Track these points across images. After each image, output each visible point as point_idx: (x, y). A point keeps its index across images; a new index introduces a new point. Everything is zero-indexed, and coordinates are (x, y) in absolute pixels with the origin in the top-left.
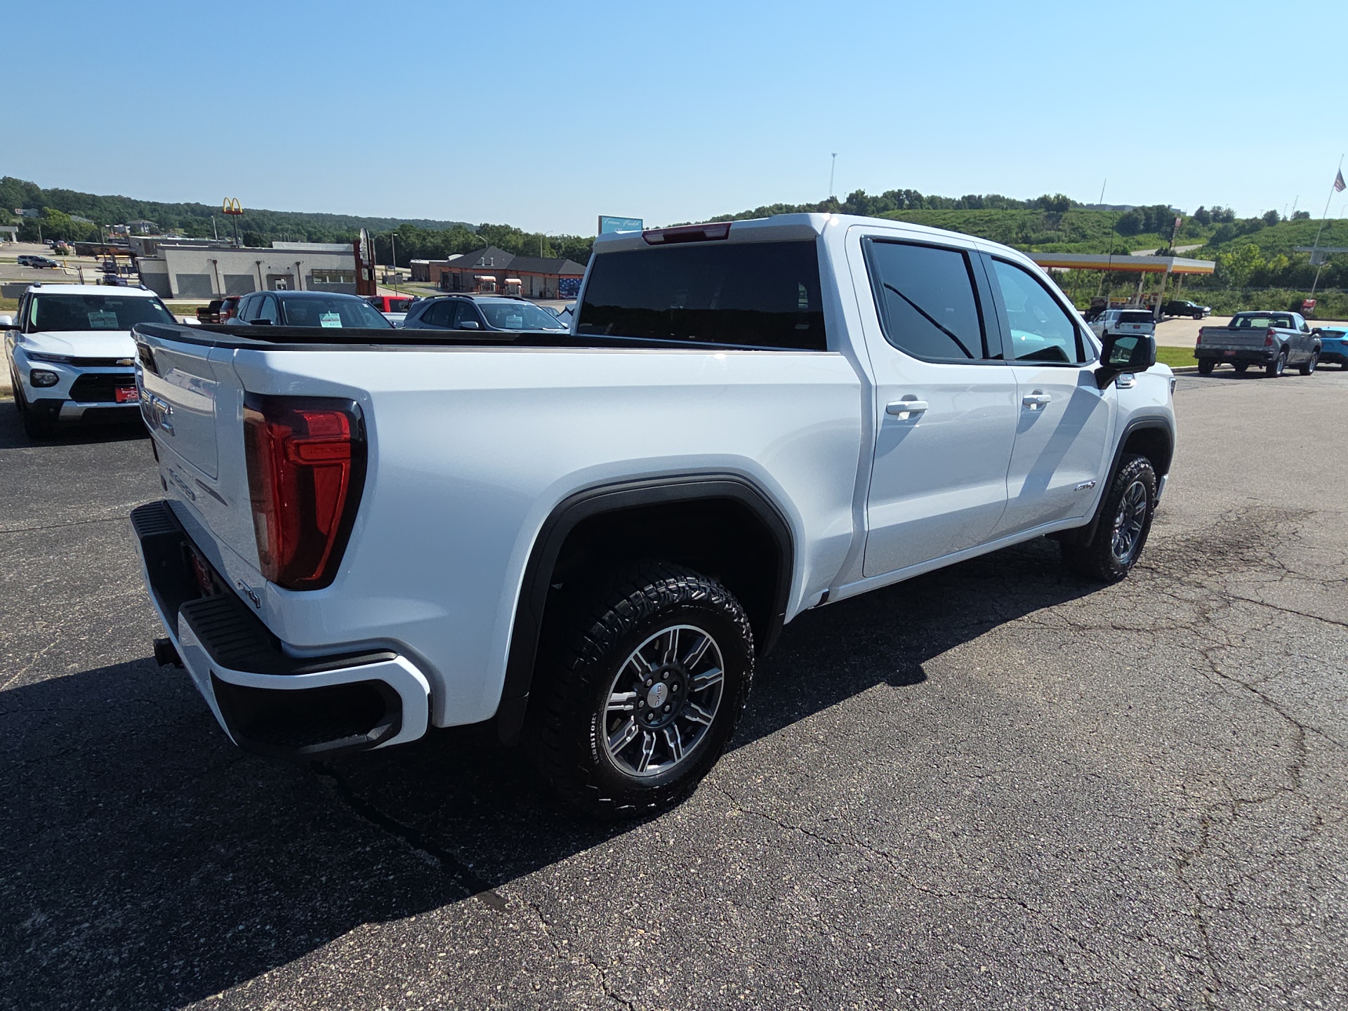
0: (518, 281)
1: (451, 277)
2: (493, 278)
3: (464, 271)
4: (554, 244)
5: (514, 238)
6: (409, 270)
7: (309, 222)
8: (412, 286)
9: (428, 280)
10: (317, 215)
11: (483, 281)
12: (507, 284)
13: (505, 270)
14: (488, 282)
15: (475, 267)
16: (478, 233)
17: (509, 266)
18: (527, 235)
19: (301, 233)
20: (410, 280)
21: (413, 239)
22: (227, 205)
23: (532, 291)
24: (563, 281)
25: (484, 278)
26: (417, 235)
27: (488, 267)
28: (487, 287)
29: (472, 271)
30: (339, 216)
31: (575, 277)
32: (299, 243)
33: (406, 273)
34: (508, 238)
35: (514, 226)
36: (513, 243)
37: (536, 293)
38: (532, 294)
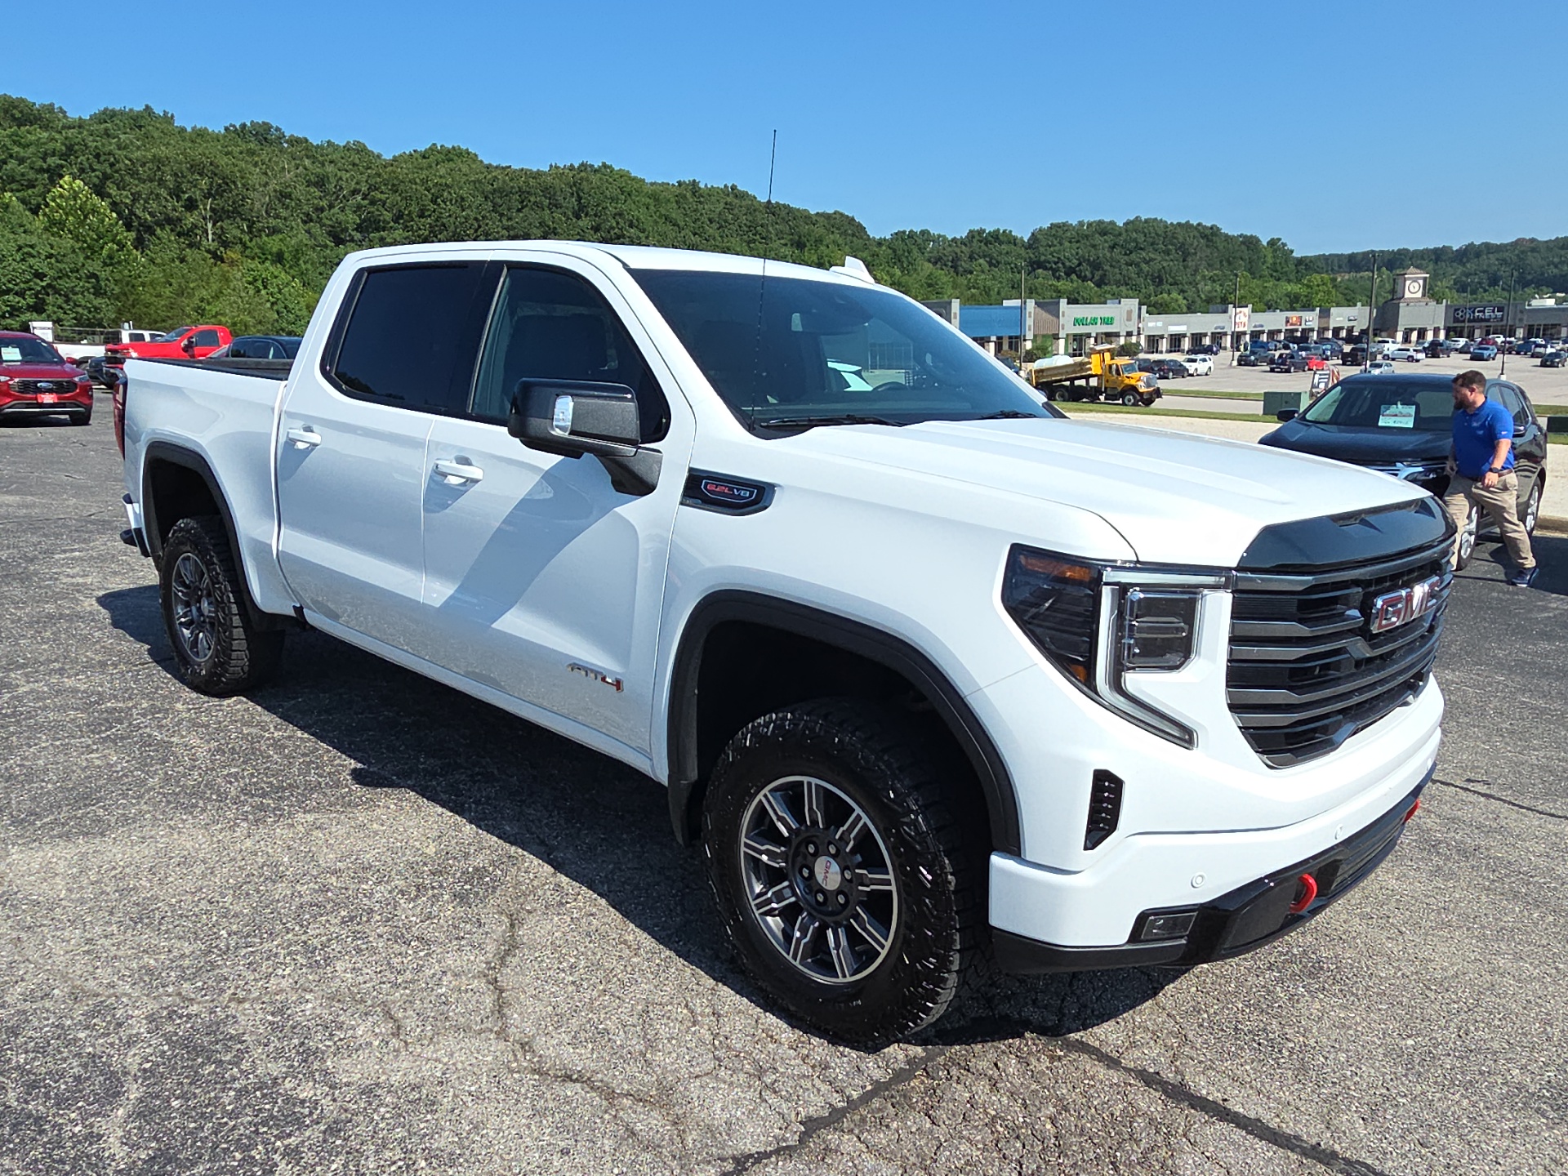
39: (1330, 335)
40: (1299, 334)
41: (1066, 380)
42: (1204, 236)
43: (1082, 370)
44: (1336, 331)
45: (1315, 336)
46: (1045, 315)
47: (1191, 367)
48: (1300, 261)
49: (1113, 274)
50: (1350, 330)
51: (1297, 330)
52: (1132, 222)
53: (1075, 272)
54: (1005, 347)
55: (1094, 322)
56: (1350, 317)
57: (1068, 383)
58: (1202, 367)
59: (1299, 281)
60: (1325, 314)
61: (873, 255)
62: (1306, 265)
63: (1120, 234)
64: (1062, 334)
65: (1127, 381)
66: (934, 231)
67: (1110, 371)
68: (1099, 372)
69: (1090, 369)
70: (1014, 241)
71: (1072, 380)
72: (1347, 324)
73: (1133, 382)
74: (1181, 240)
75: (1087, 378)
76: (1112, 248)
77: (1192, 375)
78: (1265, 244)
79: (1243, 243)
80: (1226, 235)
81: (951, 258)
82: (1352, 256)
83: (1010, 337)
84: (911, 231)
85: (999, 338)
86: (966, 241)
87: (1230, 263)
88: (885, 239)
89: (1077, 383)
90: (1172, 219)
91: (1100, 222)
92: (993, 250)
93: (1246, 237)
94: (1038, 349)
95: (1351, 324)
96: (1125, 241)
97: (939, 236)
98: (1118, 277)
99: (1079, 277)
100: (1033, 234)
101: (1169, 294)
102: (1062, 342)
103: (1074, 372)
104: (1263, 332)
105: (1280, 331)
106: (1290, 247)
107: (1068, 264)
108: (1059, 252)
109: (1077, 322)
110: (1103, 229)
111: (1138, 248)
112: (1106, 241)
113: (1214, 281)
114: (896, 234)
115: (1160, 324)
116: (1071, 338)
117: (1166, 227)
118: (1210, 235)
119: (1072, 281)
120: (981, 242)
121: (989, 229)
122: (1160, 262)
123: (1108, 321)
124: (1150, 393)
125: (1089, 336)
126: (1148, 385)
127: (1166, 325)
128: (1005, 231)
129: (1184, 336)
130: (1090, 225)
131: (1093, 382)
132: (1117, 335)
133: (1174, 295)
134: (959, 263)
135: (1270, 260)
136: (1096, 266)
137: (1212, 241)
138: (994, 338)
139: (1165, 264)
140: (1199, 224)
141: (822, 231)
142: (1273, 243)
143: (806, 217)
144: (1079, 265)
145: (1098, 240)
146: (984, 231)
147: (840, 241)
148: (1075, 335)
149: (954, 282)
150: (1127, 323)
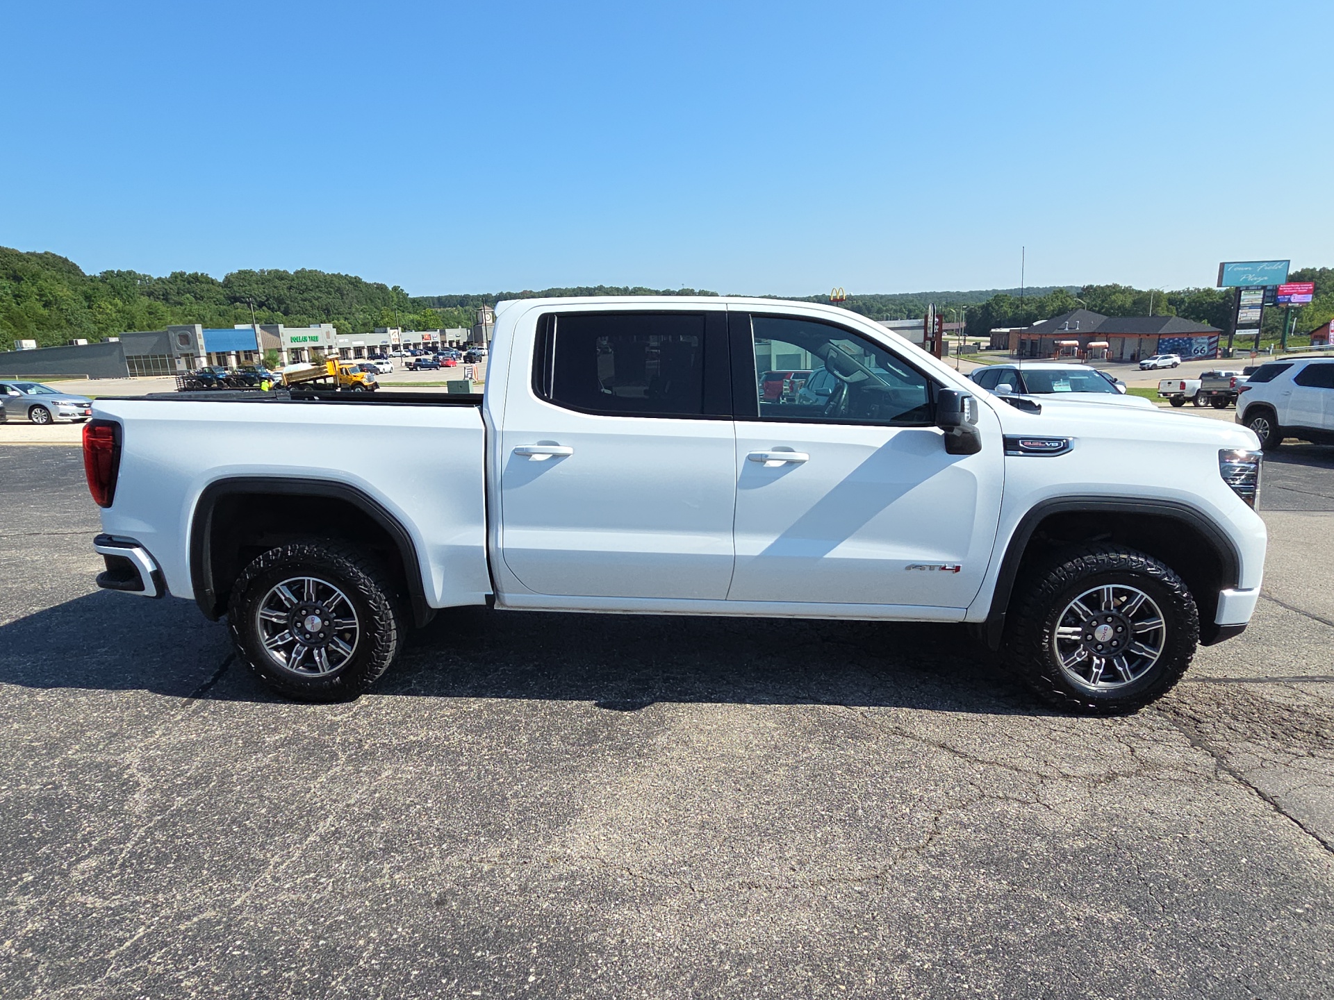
0: (1105, 343)
1: (1029, 344)
2: (1076, 342)
3: (1044, 336)
4: (1174, 300)
5: (1122, 297)
6: (989, 339)
7: (912, 301)
8: (987, 355)
9: (1006, 348)
10: (920, 295)
11: (1062, 346)
12: (1091, 348)
13: (1093, 333)
14: (1069, 347)
15: (1056, 332)
16: (1079, 296)
17: (1098, 328)
18: (1140, 292)
19: (903, 312)
20: (988, 348)
21: (1006, 308)
22: (834, 294)
23: (1122, 354)
24: (1164, 341)
25: (1065, 343)
26: (1011, 304)
27: (1072, 331)
28: (1067, 353)
29: (1052, 337)
30: (941, 293)
31: (1181, 336)
32: (899, 321)
33: (985, 341)
34: (1113, 297)
35: (1123, 284)
36: (1120, 303)
37: (1127, 356)
38: (1122, 357)
39: (447, 345)
40: (430, 345)
41: (310, 380)
42: (352, 283)
43: (321, 373)
44: (451, 343)
45: (439, 345)
46: (269, 336)
47: (381, 368)
48: (414, 301)
49: (294, 307)
50: (458, 343)
51: (429, 343)
52: (300, 272)
53: (265, 305)
54: (243, 358)
55: (305, 339)
56: (457, 334)
57: (312, 382)
58: (387, 368)
59: (415, 313)
60: (443, 333)
61: (94, 289)
62: (418, 303)
63: (293, 280)
64: (284, 348)
65: (354, 379)
66: (140, 271)
67: (342, 373)
68: (333, 374)
69: (327, 372)
70: (212, 282)
71: (315, 380)
72: (456, 339)
73: (359, 379)
74: (337, 285)
75: (324, 378)
76: (290, 288)
77: (382, 373)
78: (390, 289)
79: (377, 288)
80: (365, 283)
81: (161, 293)
82: (439, 298)
83: (245, 352)
84: (119, 271)
85: (237, 352)
86: (171, 280)
87: (372, 301)
88: (95, 277)
89: (318, 381)
90: (328, 271)
91: (277, 271)
92: (196, 287)
93: (378, 284)
94: (269, 359)
95: (458, 339)
96: (298, 284)
97: (145, 276)
98: (298, 309)
99: (269, 308)
100: (226, 277)
101: (338, 320)
102: (285, 354)
103: (315, 374)
104: (410, 344)
105: (420, 344)
106: (406, 291)
107: (258, 299)
108: (250, 291)
109: (293, 340)
110: (281, 276)
111: (308, 290)
112: (284, 284)
113: (364, 312)
114: (105, 273)
115: (346, 340)
116: (290, 351)
117: (325, 276)
118: (356, 283)
119: (264, 311)
120: (184, 281)
121: (189, 271)
122: (325, 300)
123: (315, 339)
124: (372, 386)
125: (303, 349)
126: (369, 380)
127: (351, 341)
128: (202, 274)
129: (363, 348)
130: (270, 273)
131: (330, 381)
132: (322, 348)
133: (342, 321)
134: (169, 297)
135: (395, 299)
136: (280, 301)
137: (357, 286)
138: (234, 352)
139: (330, 301)
140: (346, 275)
141: (37, 268)
142: (395, 288)
143: (19, 256)
144: (267, 300)
145: (278, 283)
146: (185, 273)
147: (58, 277)
148: (292, 349)
149: (172, 311)
150: (328, 340)
